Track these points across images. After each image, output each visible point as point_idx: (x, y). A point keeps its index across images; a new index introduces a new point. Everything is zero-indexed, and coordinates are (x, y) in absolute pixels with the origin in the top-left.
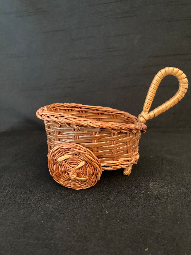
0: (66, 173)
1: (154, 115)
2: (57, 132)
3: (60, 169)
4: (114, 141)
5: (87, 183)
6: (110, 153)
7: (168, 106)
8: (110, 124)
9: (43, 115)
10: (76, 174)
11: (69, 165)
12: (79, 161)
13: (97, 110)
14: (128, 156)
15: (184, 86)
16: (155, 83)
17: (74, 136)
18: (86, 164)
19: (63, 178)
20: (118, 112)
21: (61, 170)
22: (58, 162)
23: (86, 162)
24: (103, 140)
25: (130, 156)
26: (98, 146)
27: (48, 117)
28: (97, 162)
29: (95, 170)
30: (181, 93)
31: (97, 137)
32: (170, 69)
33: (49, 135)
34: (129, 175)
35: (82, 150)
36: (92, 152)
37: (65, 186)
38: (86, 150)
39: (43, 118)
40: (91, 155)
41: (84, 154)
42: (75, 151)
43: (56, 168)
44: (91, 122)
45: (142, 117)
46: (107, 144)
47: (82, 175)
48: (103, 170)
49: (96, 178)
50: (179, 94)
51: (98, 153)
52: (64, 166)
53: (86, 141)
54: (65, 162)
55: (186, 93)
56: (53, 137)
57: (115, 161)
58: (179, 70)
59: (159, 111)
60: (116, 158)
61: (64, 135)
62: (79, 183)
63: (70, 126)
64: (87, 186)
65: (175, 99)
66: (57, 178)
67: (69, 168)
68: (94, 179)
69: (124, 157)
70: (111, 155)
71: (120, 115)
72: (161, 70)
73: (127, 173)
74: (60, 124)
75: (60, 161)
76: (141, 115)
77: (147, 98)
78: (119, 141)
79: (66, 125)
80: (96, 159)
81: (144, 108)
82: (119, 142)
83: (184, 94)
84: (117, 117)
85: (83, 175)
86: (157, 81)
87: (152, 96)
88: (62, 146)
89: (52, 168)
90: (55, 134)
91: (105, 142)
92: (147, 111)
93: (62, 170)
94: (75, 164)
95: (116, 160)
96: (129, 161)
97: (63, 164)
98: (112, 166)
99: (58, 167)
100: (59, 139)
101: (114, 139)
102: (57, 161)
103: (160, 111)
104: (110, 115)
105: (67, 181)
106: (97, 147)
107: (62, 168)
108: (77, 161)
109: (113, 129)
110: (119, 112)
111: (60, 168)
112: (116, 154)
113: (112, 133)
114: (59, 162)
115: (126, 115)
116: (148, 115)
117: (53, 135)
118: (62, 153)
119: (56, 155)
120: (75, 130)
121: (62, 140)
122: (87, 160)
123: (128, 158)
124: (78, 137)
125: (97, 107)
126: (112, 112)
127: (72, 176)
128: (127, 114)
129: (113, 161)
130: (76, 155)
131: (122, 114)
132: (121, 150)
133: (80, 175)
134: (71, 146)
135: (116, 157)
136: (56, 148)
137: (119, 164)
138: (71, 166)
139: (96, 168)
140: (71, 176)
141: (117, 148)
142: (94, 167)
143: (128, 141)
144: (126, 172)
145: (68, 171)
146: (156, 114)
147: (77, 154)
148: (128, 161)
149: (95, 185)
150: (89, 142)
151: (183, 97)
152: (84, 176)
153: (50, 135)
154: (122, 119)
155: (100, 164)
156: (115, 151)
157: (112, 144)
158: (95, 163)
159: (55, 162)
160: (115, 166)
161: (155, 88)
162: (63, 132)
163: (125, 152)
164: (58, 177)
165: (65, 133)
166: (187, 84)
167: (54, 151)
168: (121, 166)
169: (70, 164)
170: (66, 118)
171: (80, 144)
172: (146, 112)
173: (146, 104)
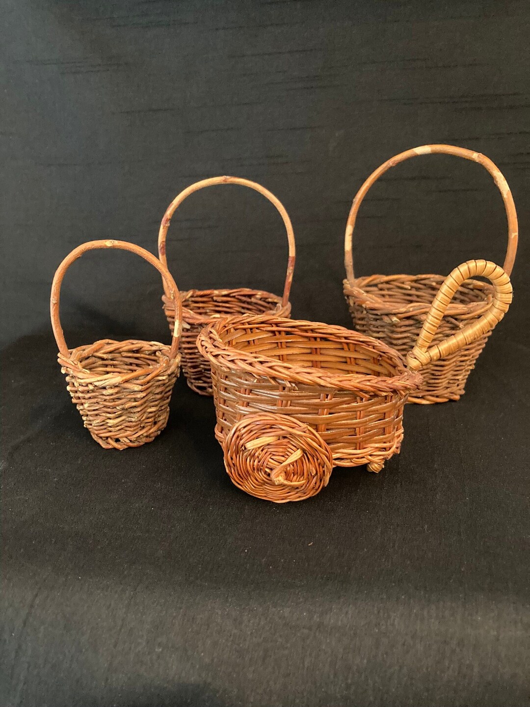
0: (261, 472)
1: (439, 354)
2: (246, 390)
3: (250, 463)
4: (362, 412)
5: (302, 491)
6: (350, 434)
7: (469, 339)
8: (358, 381)
9: (220, 357)
10: (283, 474)
11: (269, 456)
12: (289, 450)
13: (312, 330)
14: (384, 440)
15: (505, 300)
16: (445, 292)
17: (282, 401)
18: (303, 455)
19: (255, 481)
20: (360, 338)
21: (251, 466)
22: (247, 450)
23: (304, 451)
24: (340, 411)
25: (388, 439)
26: (328, 421)
27: (232, 361)
28: (326, 452)
29: (321, 467)
30: (496, 313)
31: (328, 404)
32: (478, 265)
33: (225, 392)
34: (379, 472)
35: (297, 430)
36: (317, 431)
37: (255, 494)
38: (306, 429)
39: (220, 363)
40: (315, 438)
41: (301, 436)
42: (283, 430)
43: (242, 461)
44: (320, 377)
45: (415, 358)
46: (345, 418)
47: (294, 476)
48: (334, 466)
49: (321, 481)
50: (494, 313)
51: (329, 435)
52: (258, 457)
53: (306, 410)
54: (262, 451)
55: (506, 312)
56: (235, 398)
57: (360, 449)
58: (496, 267)
59: (450, 346)
60: (361, 444)
61: (262, 396)
62: (285, 490)
63: (276, 381)
64: (300, 497)
65: (484, 324)
66: (241, 480)
67: (268, 461)
68: (316, 483)
69: (378, 441)
70: (353, 439)
71: (364, 346)
72: (459, 265)
73: (376, 469)
74: (258, 377)
75: (252, 448)
76: (413, 354)
77: (427, 321)
78: (369, 412)
79: (270, 379)
80: (324, 448)
81: (421, 340)
82: (371, 413)
83: (503, 315)
84: (357, 349)
85: (296, 476)
86: (451, 289)
87: (437, 317)
88: (259, 419)
89: (232, 459)
90: (240, 393)
91: (344, 413)
92: (424, 346)
93: (254, 465)
94: (281, 454)
95: (361, 447)
96: (387, 449)
97: (257, 454)
98: (352, 458)
99: (247, 459)
100: (249, 403)
101: (361, 408)
102: (245, 449)
103: (452, 347)
104: (341, 343)
105: (261, 486)
106: (327, 424)
107: (254, 461)
108: (285, 449)
109: (362, 390)
110: (361, 340)
111: (250, 461)
112: (363, 437)
113: (358, 396)
114: (250, 450)
115: (377, 346)
116: (427, 353)
117: (234, 394)
118: (256, 433)
119: (244, 436)
120: (284, 388)
121: (255, 405)
122: (305, 447)
123: (385, 443)
124: (289, 402)
125: (315, 325)
126: (346, 338)
127: (278, 478)
128: (379, 345)
129: (356, 449)
130: (285, 437)
131: (369, 344)
132: (372, 428)
133: (291, 475)
134: (276, 420)
135: (362, 441)
136: (245, 422)
137: (366, 455)
138: (272, 459)
139: (322, 463)
140: (275, 479)
141: (365, 424)
142: (319, 461)
143: (388, 412)
144: (373, 467)
145: (266, 467)
146: (443, 353)
147: (288, 436)
148: (385, 448)
149: (315, 496)
150: (311, 412)
151: (500, 320)
152: (297, 478)
153: (227, 392)
154: (367, 353)
155: (331, 454)
156: (361, 431)
157: (356, 418)
158: (321, 455)
159: (240, 449)
160: (358, 458)
161: (444, 302)
162: (258, 390)
163: (379, 431)
164: (243, 477)
165: (262, 393)
166: (511, 296)
167: (240, 427)
168: (370, 457)
169: (270, 454)
170: (270, 367)
171: (291, 416)
172: (423, 349)
173: (425, 331)
